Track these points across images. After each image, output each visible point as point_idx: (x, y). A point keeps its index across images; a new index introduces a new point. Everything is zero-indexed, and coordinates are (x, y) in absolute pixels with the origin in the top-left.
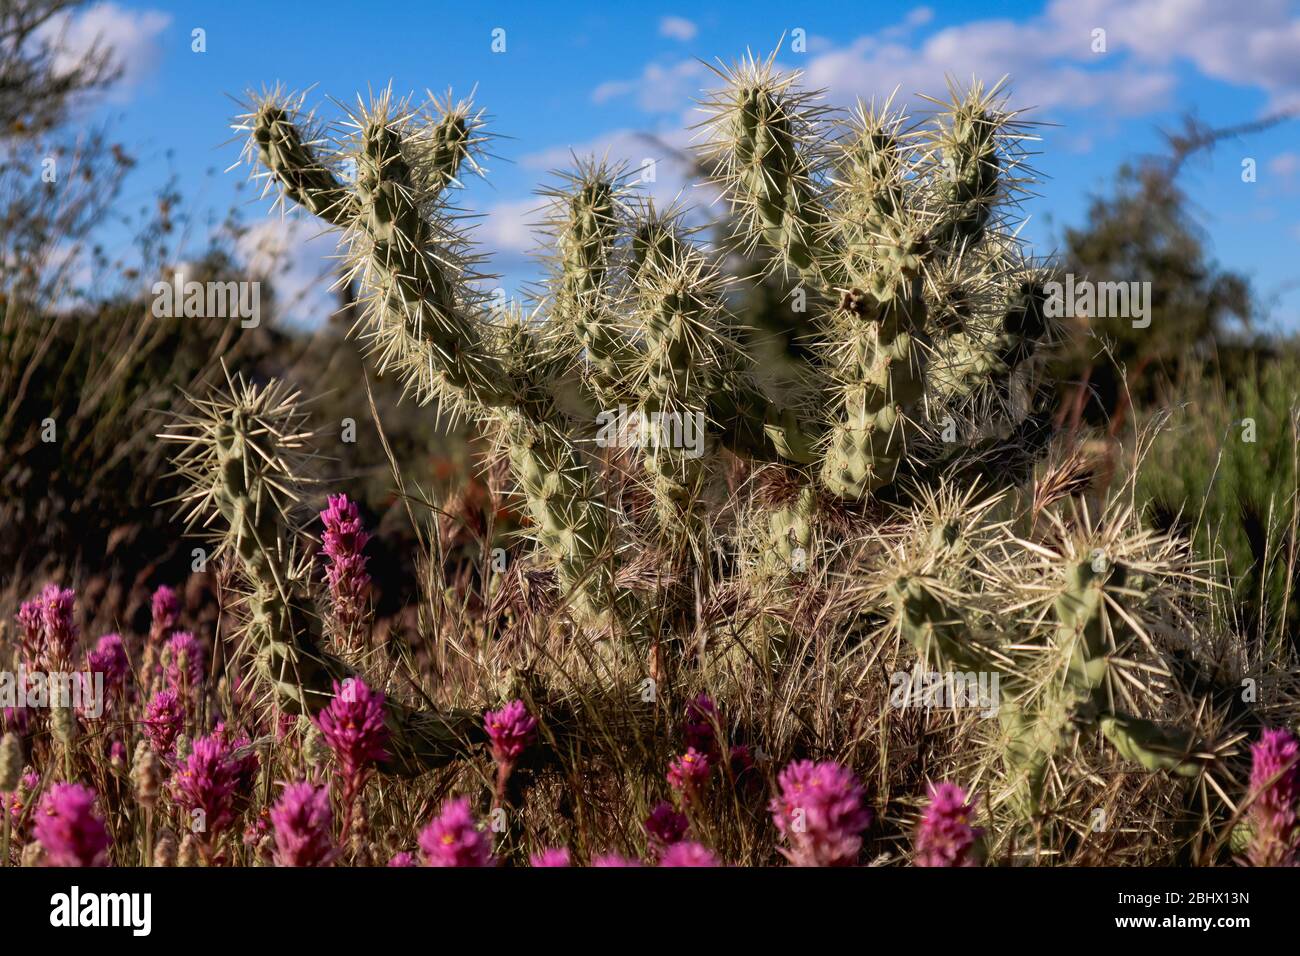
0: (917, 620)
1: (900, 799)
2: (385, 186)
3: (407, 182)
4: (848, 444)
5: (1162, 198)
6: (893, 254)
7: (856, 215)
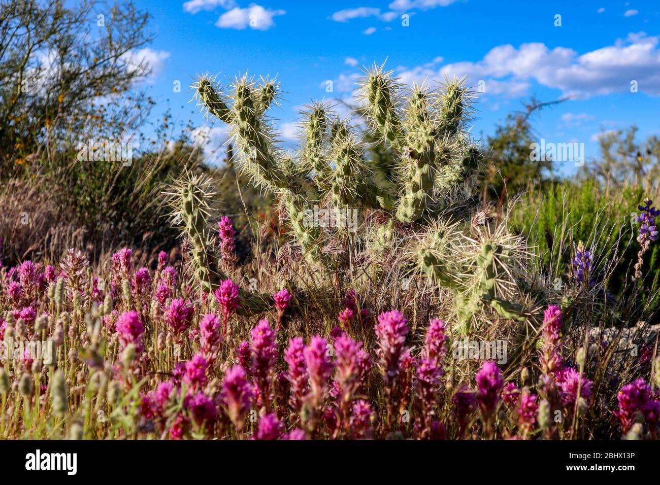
0: (428, 265)
1: (420, 328)
2: (244, 108)
3: (252, 107)
4: (406, 203)
5: (523, 127)
6: (423, 136)
7: (411, 122)
